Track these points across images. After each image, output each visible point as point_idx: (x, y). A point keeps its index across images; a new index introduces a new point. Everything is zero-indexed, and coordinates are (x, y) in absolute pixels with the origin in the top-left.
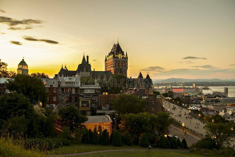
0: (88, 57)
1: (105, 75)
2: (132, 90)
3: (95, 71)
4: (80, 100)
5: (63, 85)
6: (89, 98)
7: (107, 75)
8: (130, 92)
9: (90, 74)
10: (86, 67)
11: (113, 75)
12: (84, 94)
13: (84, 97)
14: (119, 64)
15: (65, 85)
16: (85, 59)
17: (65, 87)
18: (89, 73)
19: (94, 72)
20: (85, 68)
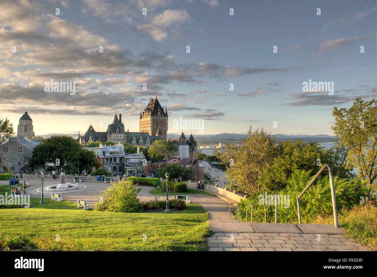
0: (120, 115)
1: (141, 137)
2: (176, 158)
3: (129, 131)
4: (127, 169)
5: (108, 155)
6: (134, 167)
7: (144, 137)
8: (174, 161)
9: (124, 137)
10: (119, 128)
11: (150, 136)
12: (129, 163)
13: (129, 167)
14: (157, 123)
15: (109, 155)
16: (117, 118)
17: (109, 157)
18: (122, 135)
19: (128, 133)
20: (117, 130)
